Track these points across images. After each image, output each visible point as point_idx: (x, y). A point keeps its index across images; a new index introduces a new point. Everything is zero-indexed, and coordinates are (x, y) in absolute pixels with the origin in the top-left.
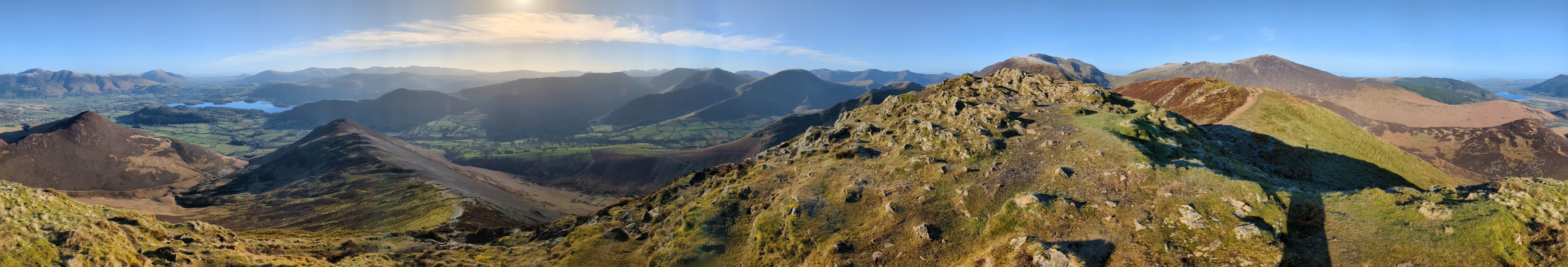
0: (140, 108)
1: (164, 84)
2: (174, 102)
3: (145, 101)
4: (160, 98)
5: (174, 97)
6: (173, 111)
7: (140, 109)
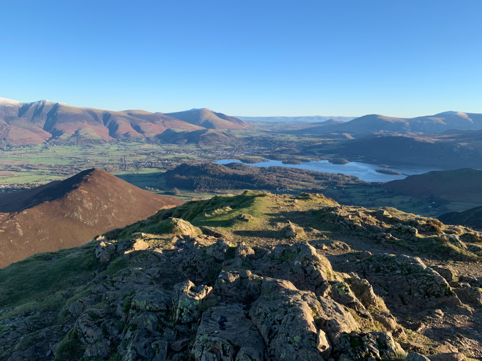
0: (175, 164)
1: (211, 131)
2: (226, 157)
3: (183, 155)
4: (205, 151)
5: (226, 150)
6: (223, 170)
7: (174, 167)
